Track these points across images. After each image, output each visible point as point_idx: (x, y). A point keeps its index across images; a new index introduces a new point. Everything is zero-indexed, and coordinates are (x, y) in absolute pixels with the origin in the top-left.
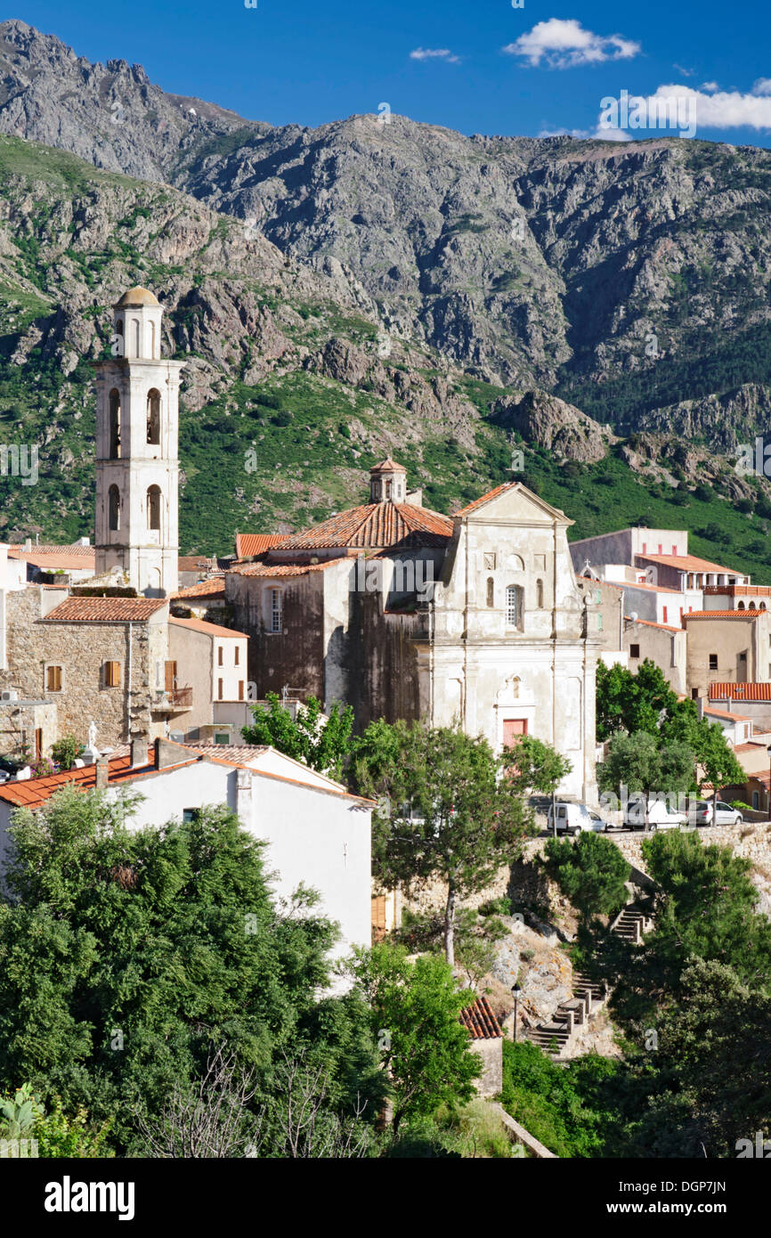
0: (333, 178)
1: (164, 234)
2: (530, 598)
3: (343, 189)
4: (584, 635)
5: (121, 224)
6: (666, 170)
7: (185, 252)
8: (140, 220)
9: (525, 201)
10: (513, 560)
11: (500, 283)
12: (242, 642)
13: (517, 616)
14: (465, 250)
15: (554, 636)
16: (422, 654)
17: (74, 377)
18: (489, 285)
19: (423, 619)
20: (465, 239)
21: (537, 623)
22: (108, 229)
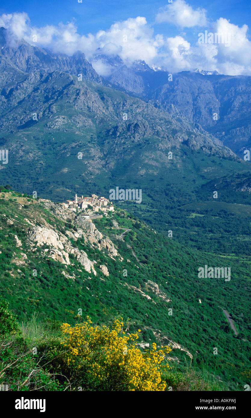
1: (137, 107)
5: (130, 106)
7: (141, 110)
11: (207, 104)
14: (201, 98)
17: (119, 136)
18: (205, 104)
20: (202, 96)
22: (128, 106)
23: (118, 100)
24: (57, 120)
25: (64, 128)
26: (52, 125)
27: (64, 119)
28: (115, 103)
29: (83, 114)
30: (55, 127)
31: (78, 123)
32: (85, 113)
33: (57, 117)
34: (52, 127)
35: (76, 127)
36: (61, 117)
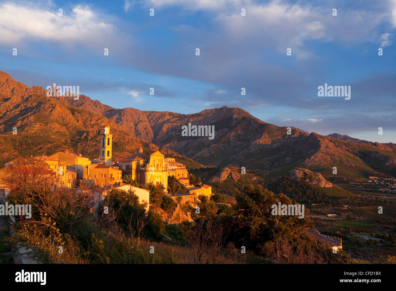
0: (124, 116)
1: (102, 122)
2: (159, 166)
3: (125, 117)
4: (166, 171)
5: (97, 120)
6: (166, 115)
8: (99, 120)
9: (148, 119)
10: (157, 161)
12: (121, 171)
13: (157, 168)
15: (162, 171)
16: (145, 173)
19: (146, 168)
21: (160, 169)
23: (86, 116)
24: (34, 126)
25: (40, 132)
26: (29, 130)
27: (41, 125)
28: (84, 118)
29: (59, 123)
30: (32, 131)
31: (54, 129)
32: (60, 122)
33: (34, 124)
34: (30, 131)
35: (52, 132)
36: (38, 124)
